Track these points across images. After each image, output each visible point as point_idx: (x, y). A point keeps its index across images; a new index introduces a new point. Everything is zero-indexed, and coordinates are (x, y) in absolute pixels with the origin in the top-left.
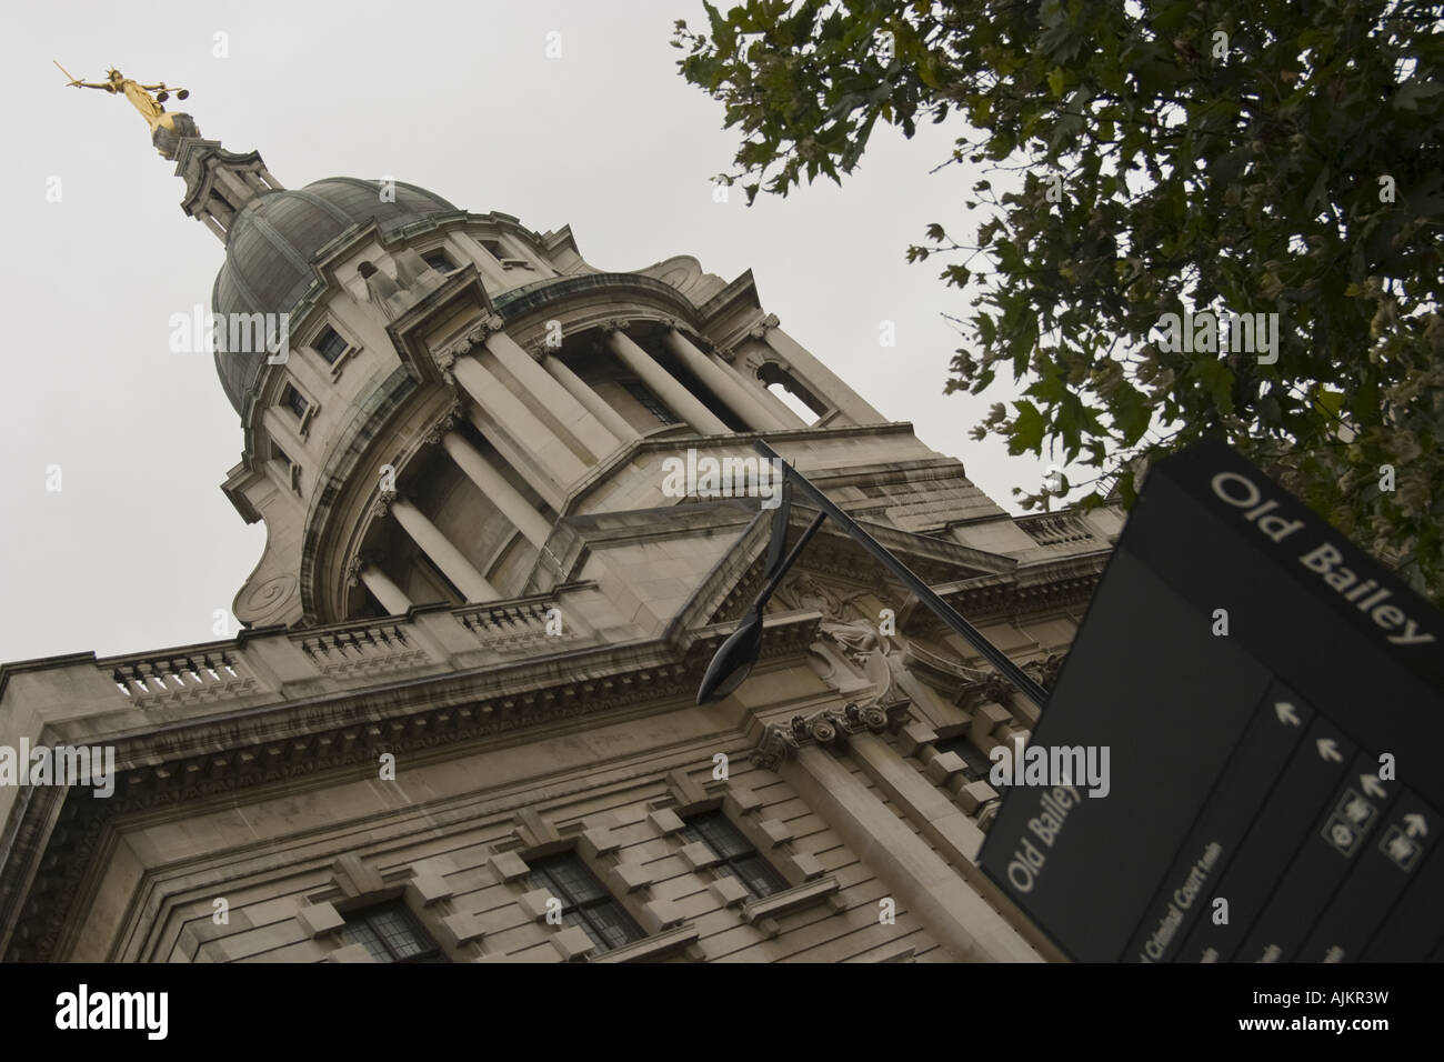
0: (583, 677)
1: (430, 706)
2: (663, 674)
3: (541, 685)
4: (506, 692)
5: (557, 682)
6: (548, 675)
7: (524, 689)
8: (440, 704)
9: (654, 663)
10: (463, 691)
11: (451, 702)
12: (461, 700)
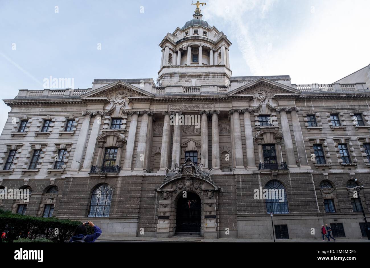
0: (67, 101)
1: (45, 101)
2: (80, 102)
3: (61, 101)
4: (56, 101)
5: (63, 101)
6: (62, 100)
7: (58, 101)
8: (46, 101)
9: (79, 101)
10: (50, 100)
11: (48, 101)
12: (49, 101)
